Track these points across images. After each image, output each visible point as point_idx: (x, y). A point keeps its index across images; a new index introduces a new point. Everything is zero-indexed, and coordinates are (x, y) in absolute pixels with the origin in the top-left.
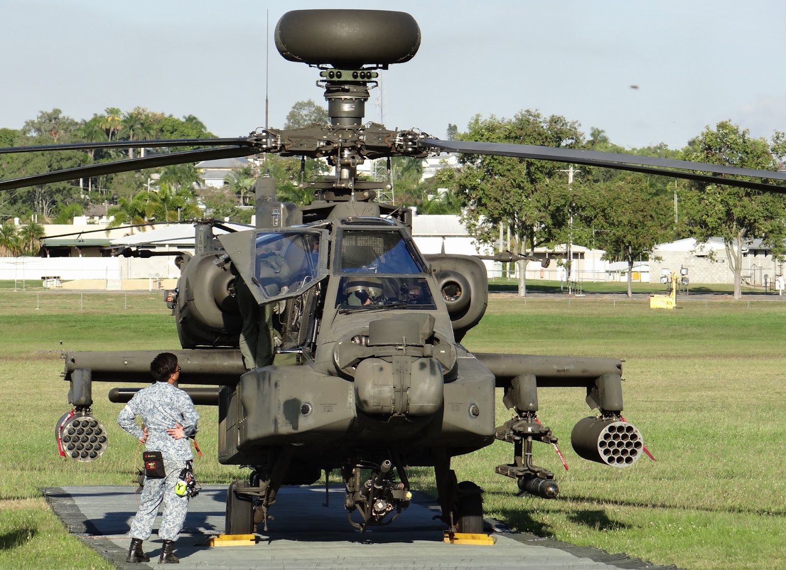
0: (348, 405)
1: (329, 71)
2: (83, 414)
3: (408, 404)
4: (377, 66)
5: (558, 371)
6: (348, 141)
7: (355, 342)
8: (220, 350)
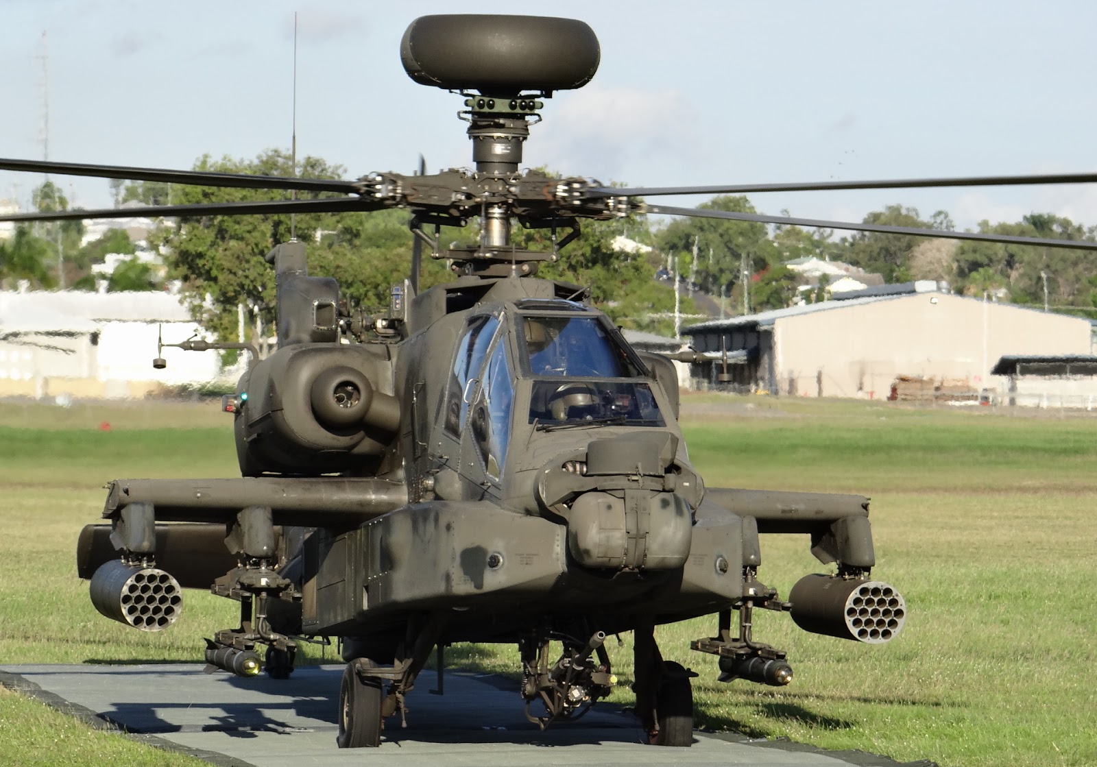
0: (554, 556)
1: (477, 99)
2: (145, 565)
3: (645, 555)
4: (542, 93)
5: (784, 511)
6: (496, 195)
7: (568, 470)
8: (326, 480)
